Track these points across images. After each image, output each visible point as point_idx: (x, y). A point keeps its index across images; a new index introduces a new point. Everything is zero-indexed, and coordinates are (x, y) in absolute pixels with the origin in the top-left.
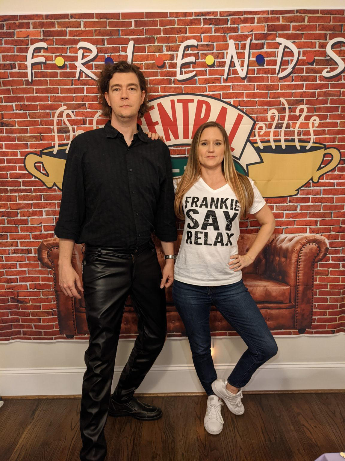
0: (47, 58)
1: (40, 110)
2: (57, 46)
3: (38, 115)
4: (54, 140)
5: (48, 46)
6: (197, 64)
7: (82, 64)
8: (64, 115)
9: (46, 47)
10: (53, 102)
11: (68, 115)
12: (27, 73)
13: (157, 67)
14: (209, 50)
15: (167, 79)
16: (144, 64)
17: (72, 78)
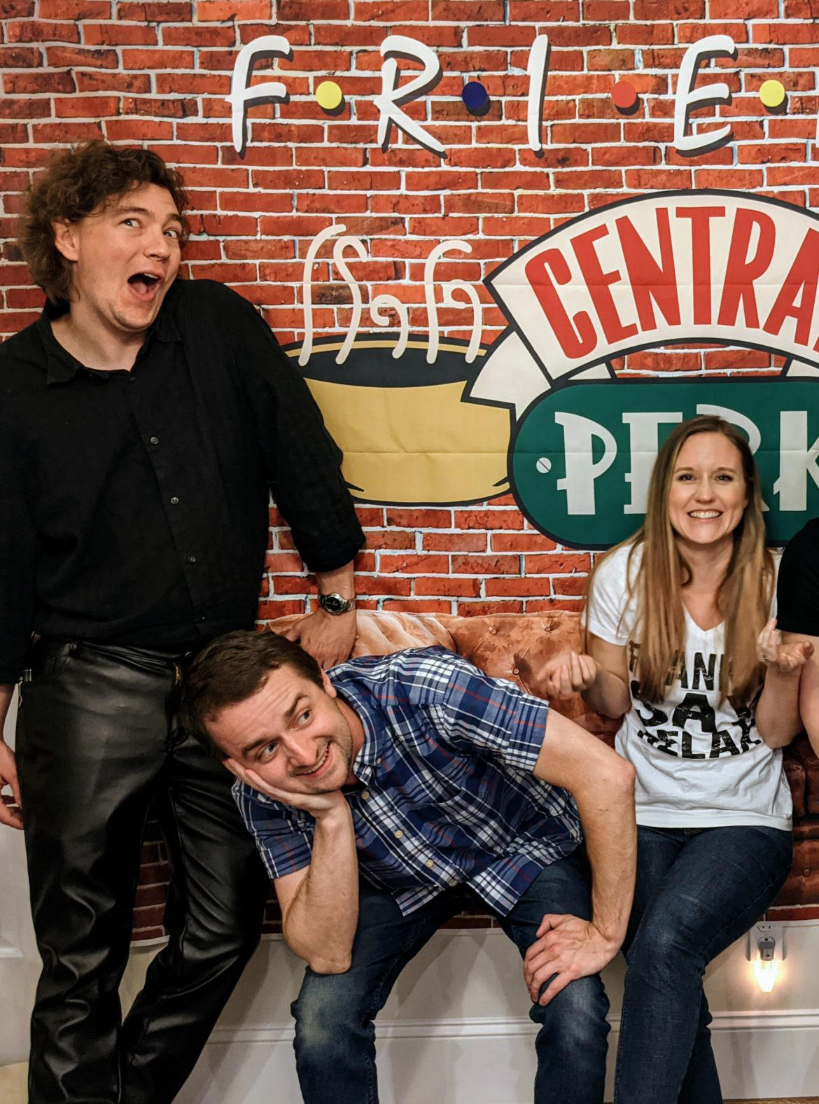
0: (292, 86)
1: (264, 233)
2: (319, 48)
3: (254, 247)
4: (301, 324)
5: (294, 48)
6: (734, 104)
7: (395, 102)
8: (338, 250)
9: (287, 52)
10: (306, 212)
11: (349, 251)
12: (229, 127)
13: (616, 110)
14: (769, 66)
15: (644, 147)
16: (577, 102)
17: (366, 143)
